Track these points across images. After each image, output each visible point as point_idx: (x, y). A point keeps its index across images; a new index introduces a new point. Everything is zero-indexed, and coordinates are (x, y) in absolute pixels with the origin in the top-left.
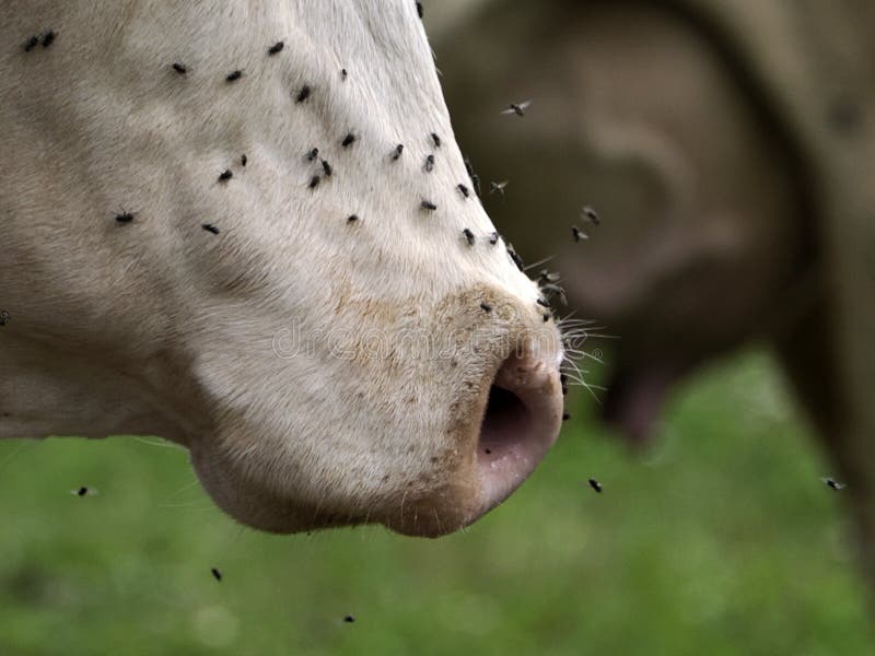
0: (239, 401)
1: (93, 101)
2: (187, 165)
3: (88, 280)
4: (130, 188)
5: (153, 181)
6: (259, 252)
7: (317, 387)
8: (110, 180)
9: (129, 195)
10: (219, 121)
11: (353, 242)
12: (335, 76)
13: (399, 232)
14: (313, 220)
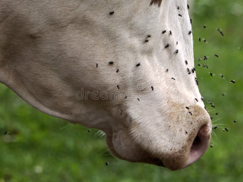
0: (139, 121)
1: (121, 32)
2: (139, 56)
3: (109, 79)
4: (125, 57)
5: (130, 57)
6: (151, 83)
7: (160, 121)
8: (120, 54)
9: (124, 59)
10: (148, 46)
11: (172, 87)
12: (175, 43)
13: (182, 88)
14: (164, 78)
